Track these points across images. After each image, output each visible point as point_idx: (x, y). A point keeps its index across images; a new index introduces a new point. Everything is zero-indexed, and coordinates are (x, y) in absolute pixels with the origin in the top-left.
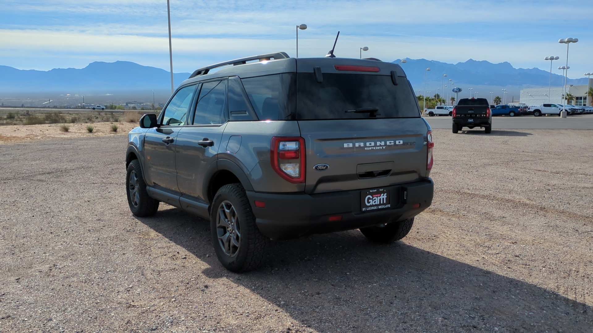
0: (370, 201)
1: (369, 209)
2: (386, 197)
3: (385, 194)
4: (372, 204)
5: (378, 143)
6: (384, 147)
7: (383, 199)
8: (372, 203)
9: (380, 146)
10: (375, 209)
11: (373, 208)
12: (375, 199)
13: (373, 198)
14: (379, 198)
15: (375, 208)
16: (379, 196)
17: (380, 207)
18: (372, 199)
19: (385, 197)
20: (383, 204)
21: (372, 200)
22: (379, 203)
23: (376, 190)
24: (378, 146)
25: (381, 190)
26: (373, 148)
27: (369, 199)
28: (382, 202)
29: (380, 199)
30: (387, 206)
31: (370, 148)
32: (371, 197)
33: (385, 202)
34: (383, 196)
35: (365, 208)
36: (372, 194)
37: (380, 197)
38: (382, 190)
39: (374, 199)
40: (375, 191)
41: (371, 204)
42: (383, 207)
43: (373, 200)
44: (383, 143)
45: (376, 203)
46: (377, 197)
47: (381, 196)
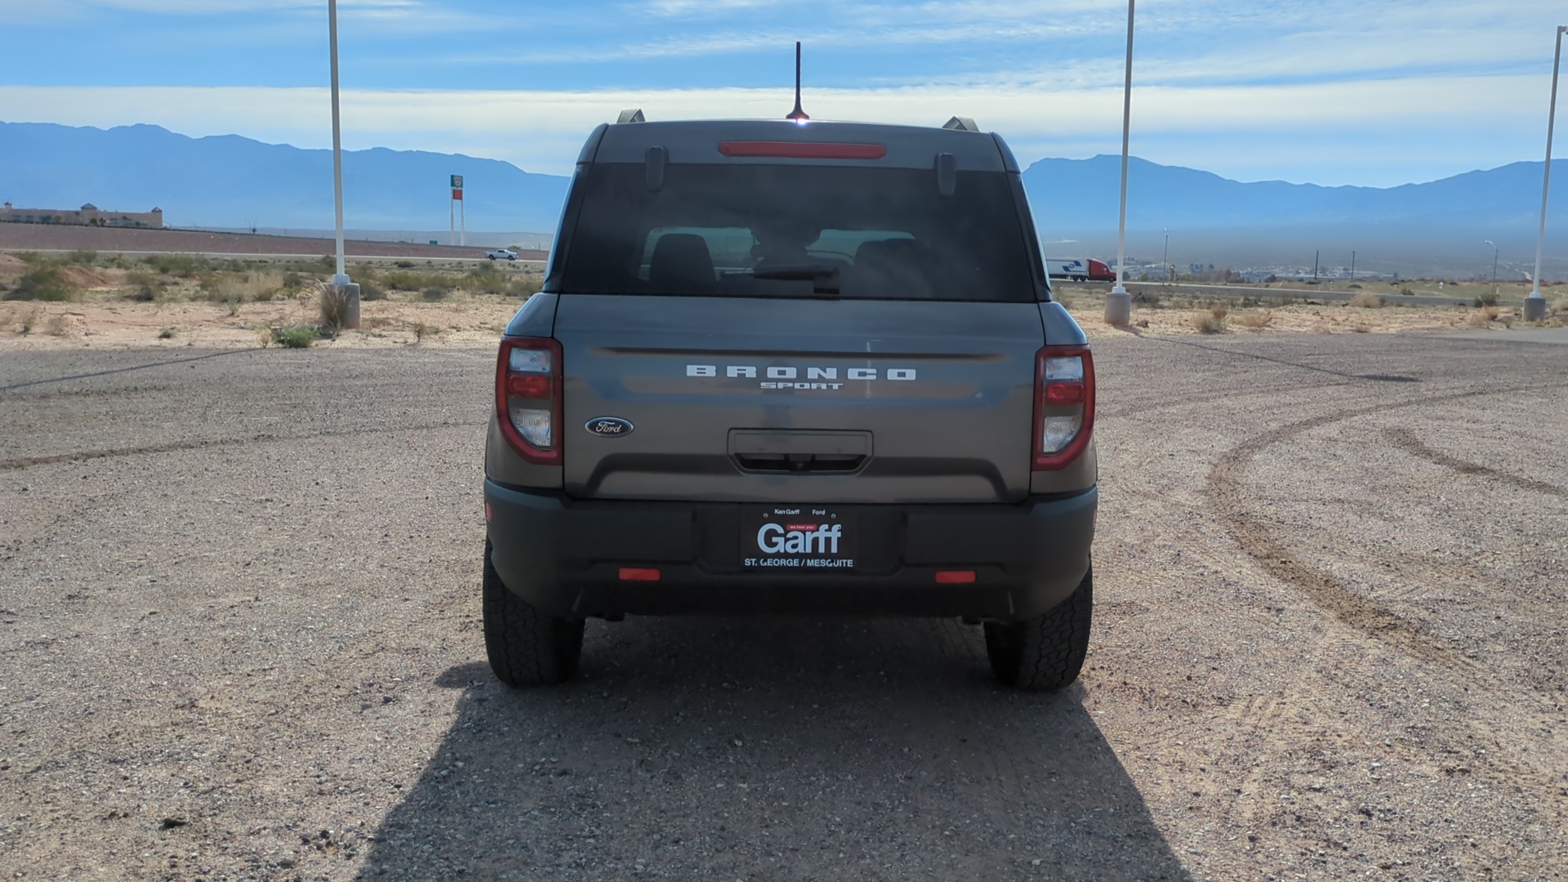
0: (774, 539)
1: (769, 563)
2: (839, 534)
3: (836, 527)
4: (782, 551)
5: (813, 373)
6: (835, 386)
7: (828, 540)
8: (781, 546)
9: (821, 379)
10: (793, 567)
11: (783, 562)
12: (796, 538)
13: (787, 532)
14: (810, 536)
15: (795, 563)
16: (813, 532)
17: (810, 563)
18: (784, 535)
19: (835, 533)
20: (828, 555)
21: (783, 539)
22: (809, 550)
23: (797, 511)
24: (811, 381)
25: (818, 513)
26: (790, 385)
27: (771, 534)
28: (822, 550)
29: (815, 541)
30: (839, 563)
31: (781, 385)
32: (780, 530)
33: (834, 550)
34: (826, 530)
35: (753, 560)
36: (784, 521)
37: (816, 534)
38: (823, 513)
39: (790, 535)
40: (793, 512)
41: (780, 548)
42: (824, 563)
43: (787, 540)
44: (831, 373)
45: (800, 549)
46: (804, 532)
47: (818, 530)
